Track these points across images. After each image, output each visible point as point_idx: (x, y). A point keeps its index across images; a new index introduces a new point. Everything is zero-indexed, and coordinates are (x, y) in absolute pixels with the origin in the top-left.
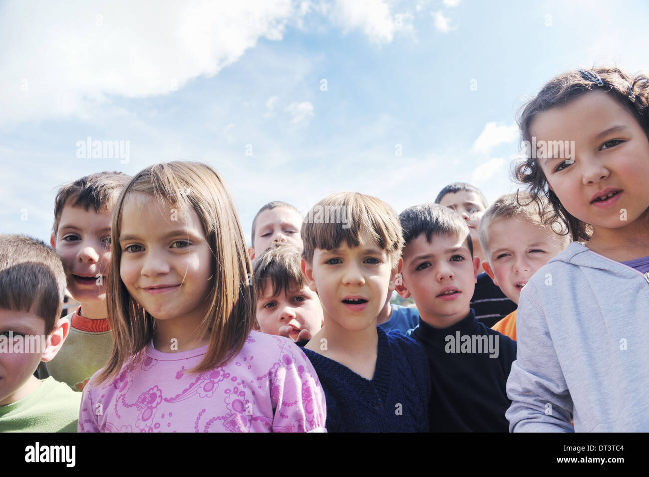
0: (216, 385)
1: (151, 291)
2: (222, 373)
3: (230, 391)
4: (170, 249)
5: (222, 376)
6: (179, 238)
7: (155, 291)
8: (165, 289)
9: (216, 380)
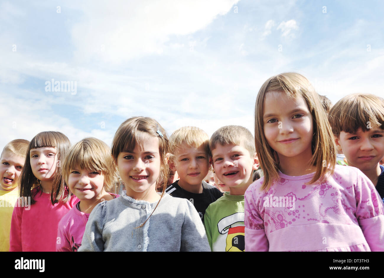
0: (325, 192)
1: (285, 142)
2: (327, 186)
3: (334, 194)
4: (293, 119)
5: (327, 187)
6: (297, 113)
7: (288, 142)
8: (293, 141)
9: (325, 190)
